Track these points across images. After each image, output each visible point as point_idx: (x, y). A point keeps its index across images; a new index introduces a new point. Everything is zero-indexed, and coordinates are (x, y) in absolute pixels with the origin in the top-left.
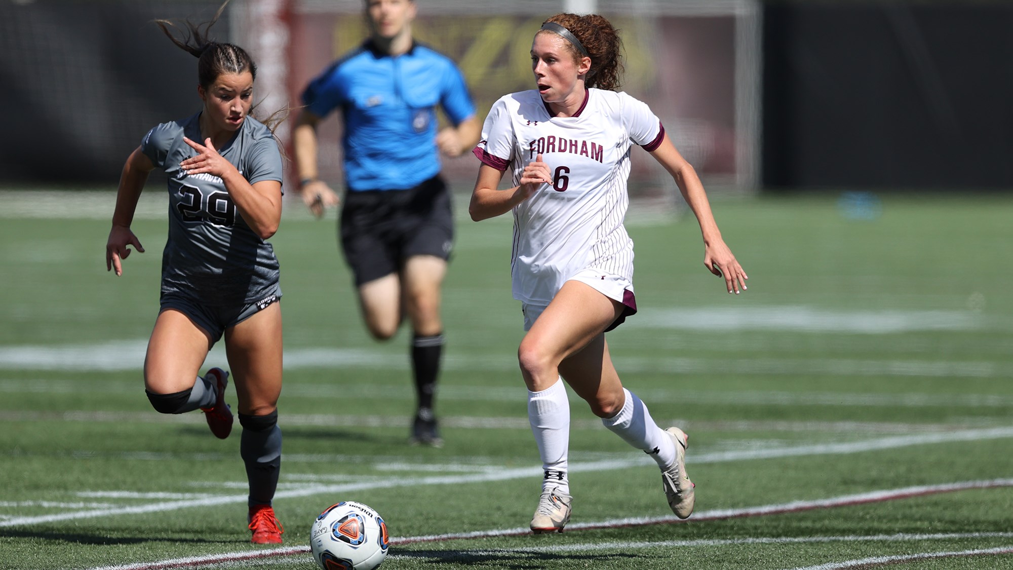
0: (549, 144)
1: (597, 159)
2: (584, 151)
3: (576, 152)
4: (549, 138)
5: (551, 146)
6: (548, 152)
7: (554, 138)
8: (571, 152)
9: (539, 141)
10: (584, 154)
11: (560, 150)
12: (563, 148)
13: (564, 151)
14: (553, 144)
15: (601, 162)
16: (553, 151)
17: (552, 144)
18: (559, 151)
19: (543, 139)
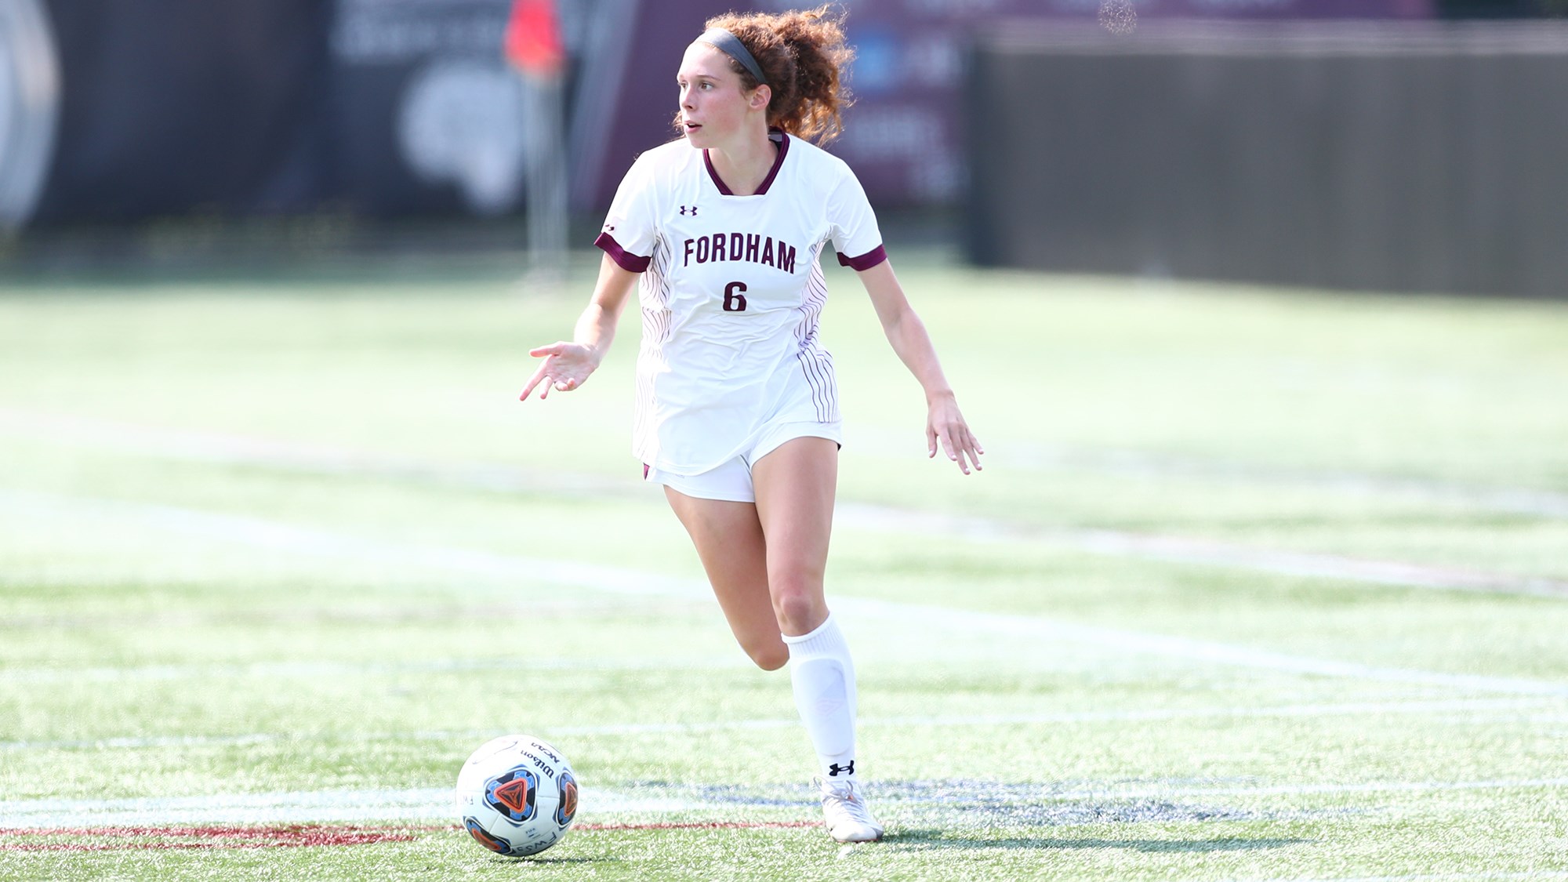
0: (716, 247)
1: (786, 269)
2: (768, 258)
3: (756, 260)
4: (716, 237)
5: (719, 251)
6: (714, 259)
7: (723, 236)
8: (748, 259)
9: (699, 243)
10: (768, 262)
11: (733, 258)
12: (736, 254)
13: (739, 258)
14: (722, 247)
15: (792, 272)
16: (722, 258)
17: (719, 247)
18: (731, 259)
19: (706, 239)
